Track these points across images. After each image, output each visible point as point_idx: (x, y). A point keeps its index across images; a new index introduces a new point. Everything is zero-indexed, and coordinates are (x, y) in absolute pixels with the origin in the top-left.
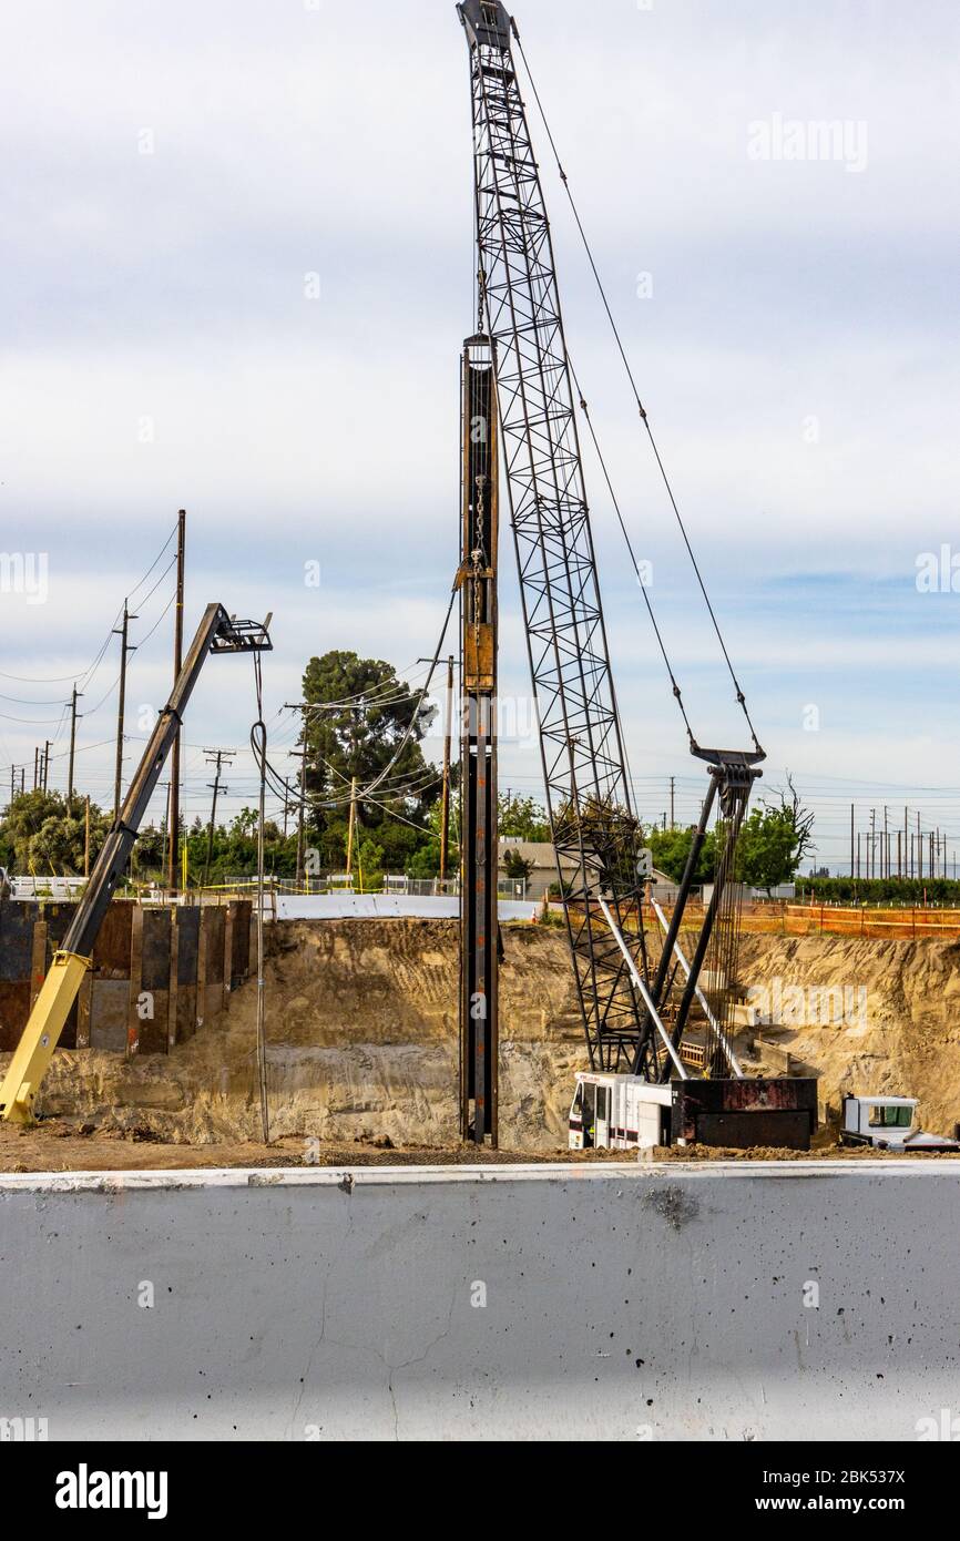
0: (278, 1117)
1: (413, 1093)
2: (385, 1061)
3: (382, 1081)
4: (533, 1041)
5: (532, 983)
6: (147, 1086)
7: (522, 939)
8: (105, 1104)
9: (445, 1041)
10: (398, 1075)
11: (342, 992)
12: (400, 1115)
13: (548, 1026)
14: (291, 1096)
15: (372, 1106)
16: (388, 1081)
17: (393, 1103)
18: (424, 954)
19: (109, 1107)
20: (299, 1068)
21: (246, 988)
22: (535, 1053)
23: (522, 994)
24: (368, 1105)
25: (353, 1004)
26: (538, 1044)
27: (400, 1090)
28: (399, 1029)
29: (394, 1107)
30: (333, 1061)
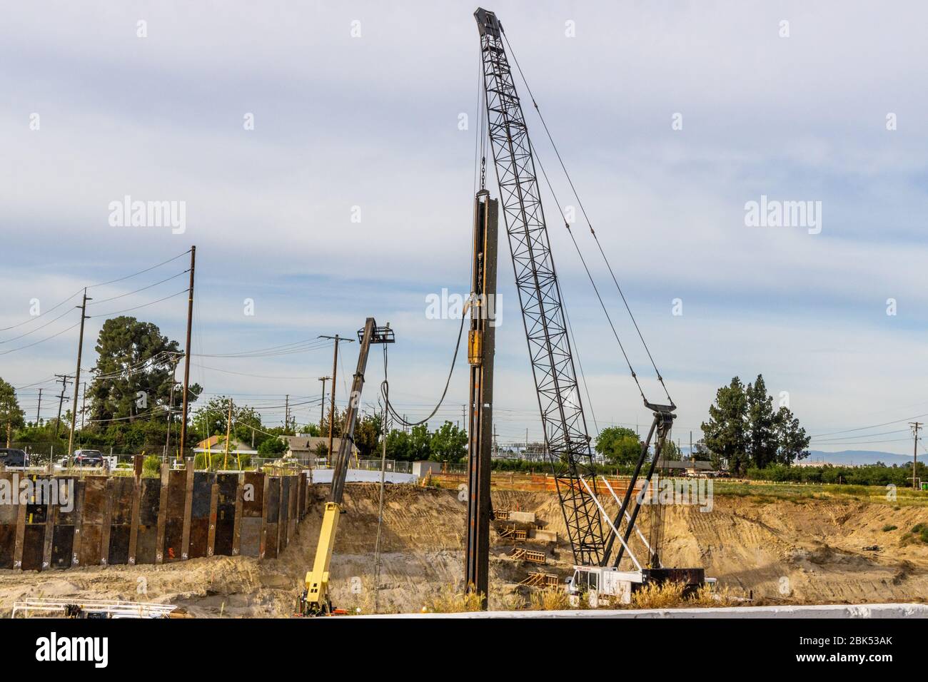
0: (342, 593)
1: (407, 580)
2: (387, 562)
3: (389, 572)
4: (456, 550)
5: (447, 519)
6: (273, 576)
7: (433, 495)
8: (256, 587)
9: (414, 550)
10: (396, 569)
11: (356, 524)
12: (403, 591)
13: (461, 542)
14: (346, 581)
15: (388, 586)
16: (392, 572)
17: (398, 584)
18: (390, 503)
19: (258, 588)
20: (346, 566)
21: (306, 521)
22: (458, 557)
23: (444, 525)
24: (385, 585)
25: (363, 530)
26: (458, 552)
27: (399, 577)
28: (390, 544)
29: (399, 587)
30: (362, 562)
